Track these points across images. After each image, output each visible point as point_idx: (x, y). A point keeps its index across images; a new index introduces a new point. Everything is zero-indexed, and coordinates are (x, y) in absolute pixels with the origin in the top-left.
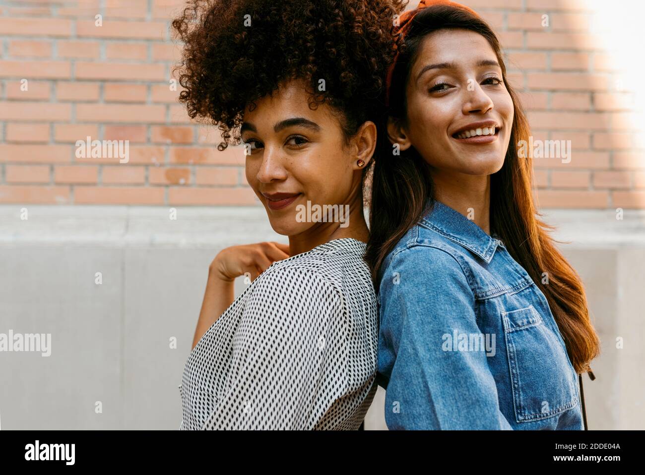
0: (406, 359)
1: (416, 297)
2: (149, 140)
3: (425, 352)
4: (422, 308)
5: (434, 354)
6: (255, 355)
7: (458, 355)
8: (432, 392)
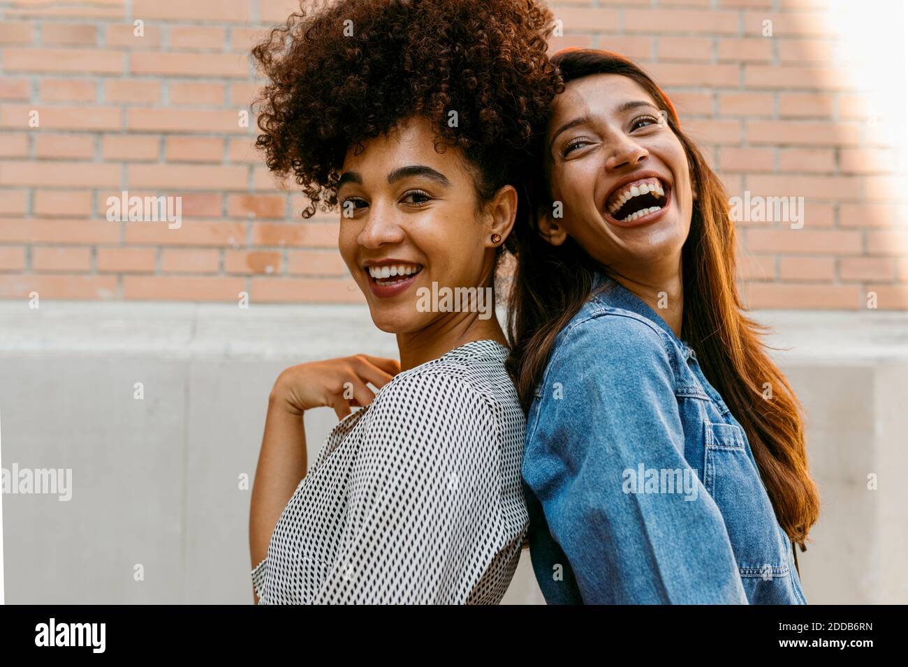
0: (603, 463)
1: (613, 378)
2: (225, 213)
3: (629, 452)
4: (621, 393)
5: (641, 455)
6: (386, 492)
7: (674, 455)
8: (642, 506)
